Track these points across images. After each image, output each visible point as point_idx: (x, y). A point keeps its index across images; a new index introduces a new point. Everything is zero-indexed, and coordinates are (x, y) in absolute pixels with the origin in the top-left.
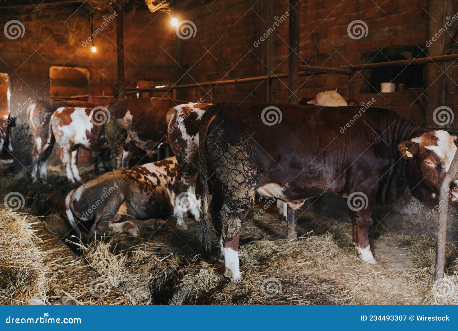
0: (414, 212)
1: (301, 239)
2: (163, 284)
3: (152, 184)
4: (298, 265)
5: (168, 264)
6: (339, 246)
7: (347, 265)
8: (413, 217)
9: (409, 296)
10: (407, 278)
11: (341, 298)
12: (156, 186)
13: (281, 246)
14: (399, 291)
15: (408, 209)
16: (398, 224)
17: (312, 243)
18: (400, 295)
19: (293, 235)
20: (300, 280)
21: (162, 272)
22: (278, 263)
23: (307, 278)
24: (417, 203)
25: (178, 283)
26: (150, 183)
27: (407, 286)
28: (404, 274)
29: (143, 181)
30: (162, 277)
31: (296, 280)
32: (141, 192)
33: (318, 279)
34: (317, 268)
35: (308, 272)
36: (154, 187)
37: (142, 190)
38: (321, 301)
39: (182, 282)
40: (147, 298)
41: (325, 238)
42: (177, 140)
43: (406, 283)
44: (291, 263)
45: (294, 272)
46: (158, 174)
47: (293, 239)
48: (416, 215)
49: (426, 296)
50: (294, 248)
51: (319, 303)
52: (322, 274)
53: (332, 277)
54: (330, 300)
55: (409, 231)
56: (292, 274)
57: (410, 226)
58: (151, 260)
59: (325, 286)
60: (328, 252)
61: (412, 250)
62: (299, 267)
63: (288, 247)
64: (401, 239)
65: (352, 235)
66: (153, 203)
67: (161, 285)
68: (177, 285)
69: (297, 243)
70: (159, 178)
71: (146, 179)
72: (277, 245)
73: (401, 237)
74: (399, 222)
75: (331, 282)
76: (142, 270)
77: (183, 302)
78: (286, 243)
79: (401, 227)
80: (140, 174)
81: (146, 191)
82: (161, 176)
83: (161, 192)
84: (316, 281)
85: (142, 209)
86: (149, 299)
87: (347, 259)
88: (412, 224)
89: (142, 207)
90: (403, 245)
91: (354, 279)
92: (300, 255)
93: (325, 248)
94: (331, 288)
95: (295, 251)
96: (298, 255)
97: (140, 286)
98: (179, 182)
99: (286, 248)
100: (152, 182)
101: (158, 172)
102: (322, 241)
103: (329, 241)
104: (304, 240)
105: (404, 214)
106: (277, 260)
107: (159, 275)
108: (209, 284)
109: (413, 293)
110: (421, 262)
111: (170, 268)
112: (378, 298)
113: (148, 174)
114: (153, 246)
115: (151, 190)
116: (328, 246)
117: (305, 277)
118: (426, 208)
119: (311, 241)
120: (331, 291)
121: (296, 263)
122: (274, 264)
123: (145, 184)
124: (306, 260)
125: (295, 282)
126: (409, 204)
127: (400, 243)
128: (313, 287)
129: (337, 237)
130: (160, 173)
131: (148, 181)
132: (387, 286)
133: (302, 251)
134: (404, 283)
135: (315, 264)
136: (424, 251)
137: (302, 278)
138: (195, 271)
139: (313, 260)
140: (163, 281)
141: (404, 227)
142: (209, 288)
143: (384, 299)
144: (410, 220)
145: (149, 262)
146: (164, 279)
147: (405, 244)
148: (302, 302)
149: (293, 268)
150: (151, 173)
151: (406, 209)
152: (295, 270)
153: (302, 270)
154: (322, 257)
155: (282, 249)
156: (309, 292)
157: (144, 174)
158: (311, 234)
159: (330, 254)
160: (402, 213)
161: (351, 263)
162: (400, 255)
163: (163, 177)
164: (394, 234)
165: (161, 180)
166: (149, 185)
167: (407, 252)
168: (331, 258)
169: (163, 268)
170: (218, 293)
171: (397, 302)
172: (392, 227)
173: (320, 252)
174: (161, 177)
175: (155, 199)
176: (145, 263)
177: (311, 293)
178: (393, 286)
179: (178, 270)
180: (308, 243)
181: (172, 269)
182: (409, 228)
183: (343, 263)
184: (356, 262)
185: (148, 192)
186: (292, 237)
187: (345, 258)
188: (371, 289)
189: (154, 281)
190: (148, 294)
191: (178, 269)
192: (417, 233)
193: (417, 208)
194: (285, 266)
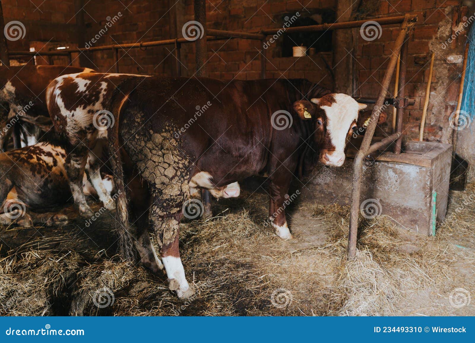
0: (326, 182)
1: (216, 219)
2: (61, 289)
3: (47, 164)
4: (214, 249)
5: (65, 265)
6: (255, 223)
7: (264, 244)
8: (325, 187)
9: (324, 273)
10: (322, 254)
11: (258, 285)
12: (52, 167)
13: (195, 228)
14: (314, 270)
15: (321, 178)
16: (312, 194)
17: (228, 222)
18: (316, 274)
19: (208, 215)
20: (216, 267)
21: (59, 275)
22: (192, 250)
23: (223, 264)
24: (329, 173)
25: (77, 288)
26: (44, 164)
27: (322, 262)
28: (319, 251)
29: (36, 162)
30: (59, 280)
31: (212, 267)
32: (33, 174)
33: (235, 264)
34: (233, 250)
35: (224, 256)
36: (50, 168)
37: (35, 173)
38: (237, 291)
39: (81, 287)
40: (43, 305)
41: (241, 216)
42: (56, 117)
43: (321, 259)
44: (207, 248)
45: (210, 257)
46: (54, 153)
47: (208, 220)
48: (328, 185)
49: (340, 273)
50: (209, 230)
51: (236, 293)
52: (239, 258)
53: (248, 259)
54: (247, 289)
55: (321, 200)
56: (207, 261)
57: (323, 195)
58: (46, 261)
59: (242, 272)
60: (244, 231)
61: (325, 219)
62: (214, 251)
63: (203, 229)
64: (314, 208)
65: (268, 208)
66: (49, 185)
67: (58, 291)
68: (75, 291)
69: (213, 223)
70: (55, 157)
71: (39, 159)
72: (191, 227)
73: (314, 206)
74: (312, 192)
75: (248, 265)
76: (34, 275)
77: (84, 310)
78: (201, 224)
79: (315, 196)
80: (32, 154)
81: (39, 173)
82: (57, 154)
83: (59, 173)
84: (231, 266)
85: (36, 194)
86: (45, 307)
87: (263, 236)
88: (324, 193)
89: (36, 192)
90: (317, 214)
91: (271, 261)
92: (215, 237)
93: (241, 226)
94: (248, 273)
95: (210, 233)
96: (213, 237)
97: (34, 292)
98: (69, 165)
99: (201, 230)
100: (47, 162)
101: (55, 151)
102: (238, 218)
103: (245, 218)
104: (219, 219)
105: (317, 184)
106: (191, 246)
107: (55, 279)
108: (114, 285)
109: (328, 270)
110: (334, 232)
111: (67, 270)
112: (295, 280)
113: (42, 154)
114: (50, 241)
115: (45, 171)
116: (244, 224)
117: (220, 262)
118: (338, 178)
119: (226, 220)
120: (248, 277)
121: (211, 246)
122: (187, 251)
123: (38, 165)
124: (222, 243)
125: (210, 270)
126: (322, 173)
127: (313, 213)
128: (229, 274)
129: (254, 212)
130: (56, 151)
131: (41, 162)
132: (303, 264)
133: (218, 232)
134: (319, 259)
135: (231, 246)
136: (336, 221)
137: (217, 264)
138: (97, 272)
139: (229, 241)
140: (61, 285)
141: (317, 196)
142: (114, 291)
143: (300, 280)
144: (323, 189)
145: (42, 264)
146: (62, 283)
147: (318, 214)
148: (218, 295)
149: (209, 254)
150: (46, 152)
151: (319, 179)
152: (211, 256)
153: (218, 255)
154: (238, 237)
155: (197, 231)
156: (225, 281)
157: (36, 154)
158: (227, 213)
159: (247, 233)
160: (315, 183)
161: (267, 241)
162: (314, 226)
163: (60, 156)
164: (308, 203)
165: (58, 159)
166: (43, 165)
167: (320, 222)
168: (247, 237)
169: (60, 271)
170: (122, 299)
171: (313, 281)
172: (306, 197)
173: (236, 231)
174: (59, 157)
175: (51, 181)
176: (38, 266)
177: (227, 282)
178: (308, 264)
179: (77, 272)
180: (224, 223)
181: (70, 271)
182: (322, 197)
183: (260, 242)
184: (272, 239)
185: (42, 174)
186: (207, 217)
187: (262, 236)
188: (287, 270)
189: (50, 286)
190: (44, 301)
191: (78, 270)
192: (329, 201)
193: (329, 178)
194: (199, 252)
